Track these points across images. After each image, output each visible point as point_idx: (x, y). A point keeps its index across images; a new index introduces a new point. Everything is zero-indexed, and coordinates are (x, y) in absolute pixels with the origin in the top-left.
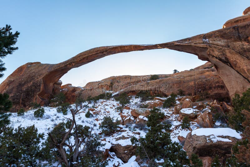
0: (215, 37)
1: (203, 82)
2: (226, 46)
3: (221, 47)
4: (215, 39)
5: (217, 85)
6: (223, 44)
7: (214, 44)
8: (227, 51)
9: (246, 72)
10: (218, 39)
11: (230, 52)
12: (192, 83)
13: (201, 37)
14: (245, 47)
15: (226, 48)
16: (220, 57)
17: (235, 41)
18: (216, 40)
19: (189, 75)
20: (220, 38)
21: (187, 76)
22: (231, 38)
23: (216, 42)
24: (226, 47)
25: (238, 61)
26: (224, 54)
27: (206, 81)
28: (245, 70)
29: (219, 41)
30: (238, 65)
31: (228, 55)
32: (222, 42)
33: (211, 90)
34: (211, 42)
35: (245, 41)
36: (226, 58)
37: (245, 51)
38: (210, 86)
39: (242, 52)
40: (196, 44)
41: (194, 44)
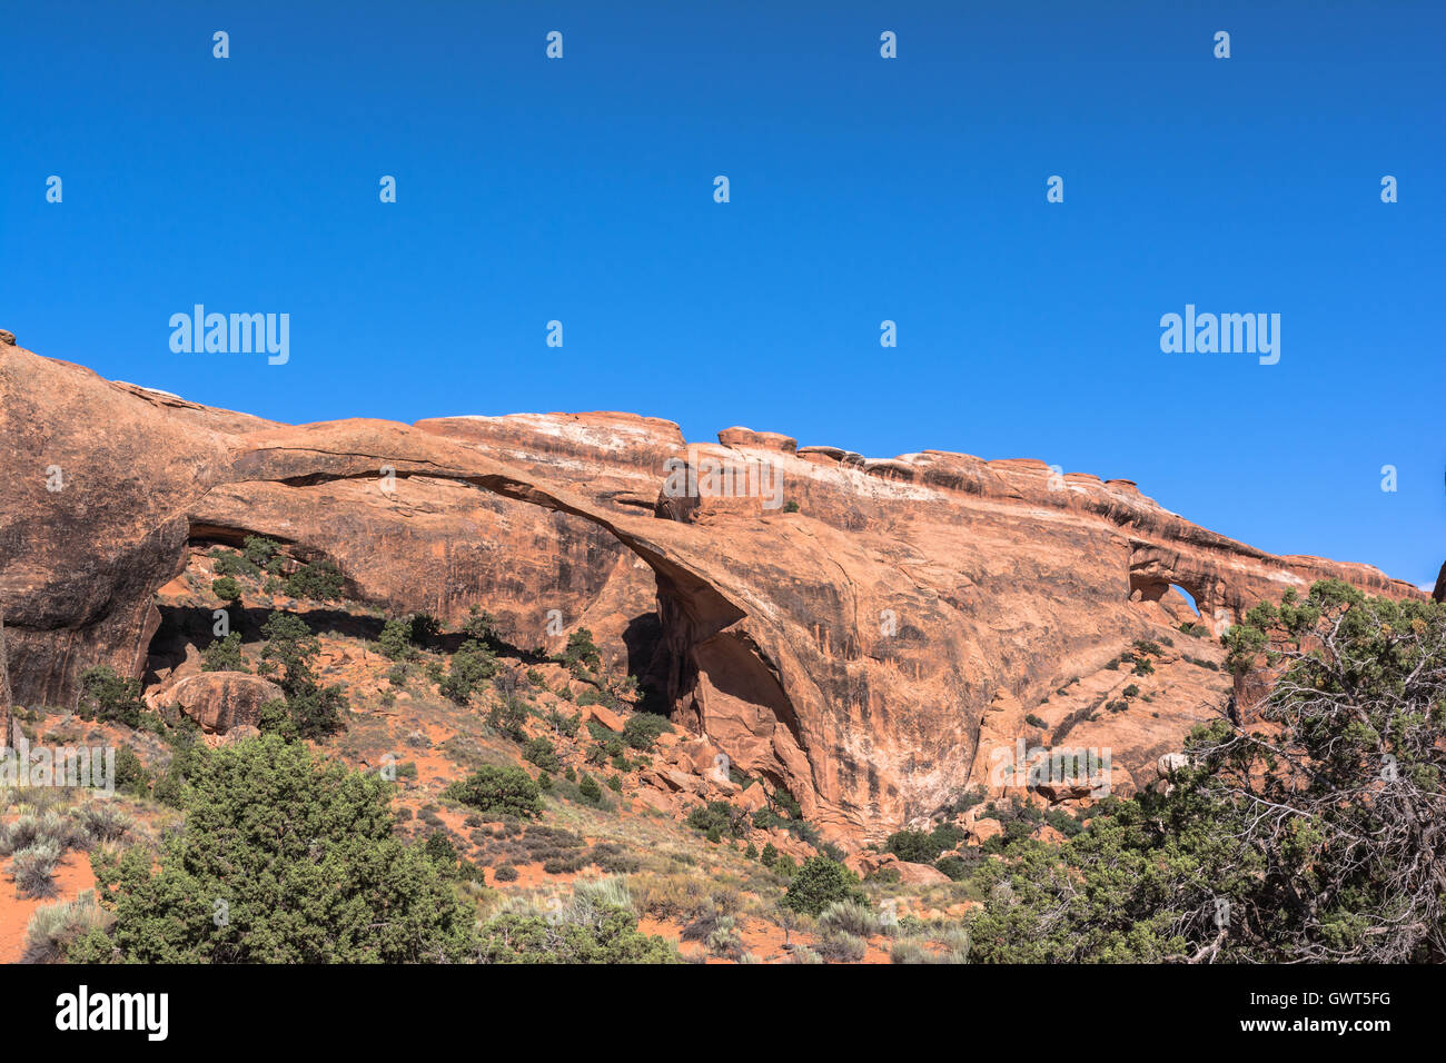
1: (472, 556)
2: (779, 625)
3: (770, 625)
4: (757, 590)
5: (507, 575)
6: (772, 615)
8: (780, 641)
9: (805, 706)
10: (762, 596)
11: (784, 646)
12: (438, 550)
14: (808, 644)
15: (778, 632)
16: (768, 651)
17: (792, 618)
18: (758, 596)
22: (787, 607)
23: (758, 602)
24: (777, 627)
26: (775, 648)
27: (480, 548)
28: (805, 701)
29: (766, 602)
30: (794, 687)
31: (783, 654)
33: (491, 596)
35: (809, 629)
36: (776, 658)
37: (807, 656)
38: (488, 575)
39: (804, 657)
40: (719, 585)
41: (715, 582)
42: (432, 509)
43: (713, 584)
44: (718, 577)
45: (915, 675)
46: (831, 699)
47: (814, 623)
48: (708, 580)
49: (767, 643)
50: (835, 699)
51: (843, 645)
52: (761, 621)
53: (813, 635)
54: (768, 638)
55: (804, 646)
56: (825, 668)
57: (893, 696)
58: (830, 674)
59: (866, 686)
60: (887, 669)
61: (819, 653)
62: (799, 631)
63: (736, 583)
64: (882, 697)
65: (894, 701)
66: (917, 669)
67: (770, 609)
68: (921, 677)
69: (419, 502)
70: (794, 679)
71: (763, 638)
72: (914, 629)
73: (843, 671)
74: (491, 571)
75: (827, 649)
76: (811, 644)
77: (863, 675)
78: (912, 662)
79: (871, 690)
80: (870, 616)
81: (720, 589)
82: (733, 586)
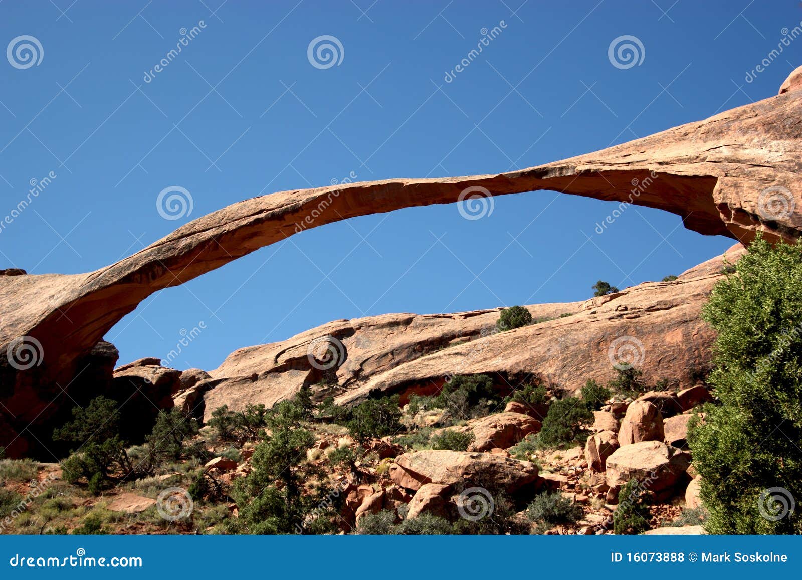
0: (745, 133)
2: (792, 165)
6: (777, 157)
7: (739, 162)
10: (756, 140)
12: (675, 338)
13: (686, 134)
15: (791, 175)
18: (747, 145)
19: (659, 303)
20: (763, 136)
21: (650, 309)
24: (791, 170)
29: (762, 146)
32: (775, 149)
34: (726, 152)
36: (794, 214)
40: (667, 163)
41: (661, 164)
81: (662, 169)
82: (692, 153)
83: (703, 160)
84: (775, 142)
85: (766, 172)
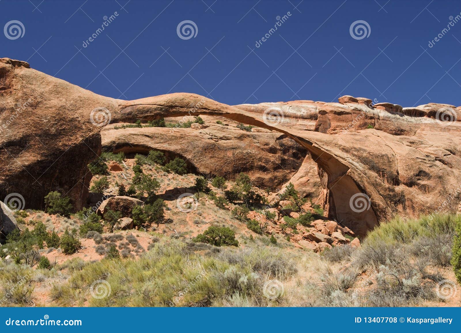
0: (354, 156)
1: (244, 156)
2: (364, 172)
4: (353, 158)
5: (259, 163)
6: (361, 168)
7: (353, 165)
8: (365, 179)
10: (356, 160)
11: (367, 181)
14: (377, 180)
15: (364, 175)
16: (360, 183)
17: (370, 169)
18: (354, 160)
20: (358, 160)
22: (367, 164)
23: (354, 163)
25: (373, 193)
26: (362, 181)
27: (247, 153)
29: (358, 163)
31: (366, 184)
33: (252, 172)
34: (351, 161)
35: (377, 173)
36: (363, 186)
37: (377, 184)
38: (251, 163)
39: (376, 185)
40: (337, 156)
41: (335, 155)
42: (228, 139)
43: (334, 156)
44: (337, 153)
45: (426, 191)
46: (389, 202)
47: (380, 171)
48: (332, 154)
49: (359, 180)
50: (390, 202)
51: (393, 180)
52: (356, 171)
53: (380, 175)
54: (359, 177)
55: (376, 181)
56: (385, 190)
57: (416, 200)
58: (388, 192)
59: (404, 196)
60: (414, 190)
61: (382, 183)
62: (373, 174)
63: (345, 155)
64: (411, 201)
65: (417, 203)
66: (427, 189)
67: (360, 166)
68: (429, 192)
69: (221, 136)
70: (372, 195)
71: (357, 177)
72: (424, 172)
73: (393, 190)
74: (252, 162)
75: (386, 181)
76: (379, 180)
77: (402, 192)
78: (424, 186)
79: (406, 198)
80: (405, 167)
81: (337, 158)
82: (343, 157)
83: (346, 160)
84: (360, 163)
85: (360, 172)
